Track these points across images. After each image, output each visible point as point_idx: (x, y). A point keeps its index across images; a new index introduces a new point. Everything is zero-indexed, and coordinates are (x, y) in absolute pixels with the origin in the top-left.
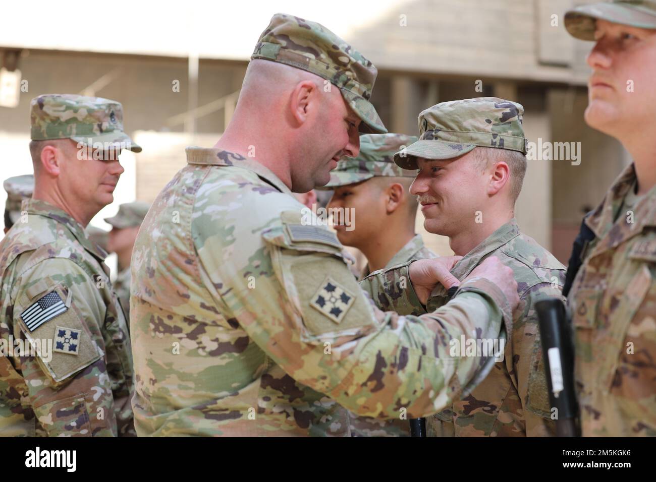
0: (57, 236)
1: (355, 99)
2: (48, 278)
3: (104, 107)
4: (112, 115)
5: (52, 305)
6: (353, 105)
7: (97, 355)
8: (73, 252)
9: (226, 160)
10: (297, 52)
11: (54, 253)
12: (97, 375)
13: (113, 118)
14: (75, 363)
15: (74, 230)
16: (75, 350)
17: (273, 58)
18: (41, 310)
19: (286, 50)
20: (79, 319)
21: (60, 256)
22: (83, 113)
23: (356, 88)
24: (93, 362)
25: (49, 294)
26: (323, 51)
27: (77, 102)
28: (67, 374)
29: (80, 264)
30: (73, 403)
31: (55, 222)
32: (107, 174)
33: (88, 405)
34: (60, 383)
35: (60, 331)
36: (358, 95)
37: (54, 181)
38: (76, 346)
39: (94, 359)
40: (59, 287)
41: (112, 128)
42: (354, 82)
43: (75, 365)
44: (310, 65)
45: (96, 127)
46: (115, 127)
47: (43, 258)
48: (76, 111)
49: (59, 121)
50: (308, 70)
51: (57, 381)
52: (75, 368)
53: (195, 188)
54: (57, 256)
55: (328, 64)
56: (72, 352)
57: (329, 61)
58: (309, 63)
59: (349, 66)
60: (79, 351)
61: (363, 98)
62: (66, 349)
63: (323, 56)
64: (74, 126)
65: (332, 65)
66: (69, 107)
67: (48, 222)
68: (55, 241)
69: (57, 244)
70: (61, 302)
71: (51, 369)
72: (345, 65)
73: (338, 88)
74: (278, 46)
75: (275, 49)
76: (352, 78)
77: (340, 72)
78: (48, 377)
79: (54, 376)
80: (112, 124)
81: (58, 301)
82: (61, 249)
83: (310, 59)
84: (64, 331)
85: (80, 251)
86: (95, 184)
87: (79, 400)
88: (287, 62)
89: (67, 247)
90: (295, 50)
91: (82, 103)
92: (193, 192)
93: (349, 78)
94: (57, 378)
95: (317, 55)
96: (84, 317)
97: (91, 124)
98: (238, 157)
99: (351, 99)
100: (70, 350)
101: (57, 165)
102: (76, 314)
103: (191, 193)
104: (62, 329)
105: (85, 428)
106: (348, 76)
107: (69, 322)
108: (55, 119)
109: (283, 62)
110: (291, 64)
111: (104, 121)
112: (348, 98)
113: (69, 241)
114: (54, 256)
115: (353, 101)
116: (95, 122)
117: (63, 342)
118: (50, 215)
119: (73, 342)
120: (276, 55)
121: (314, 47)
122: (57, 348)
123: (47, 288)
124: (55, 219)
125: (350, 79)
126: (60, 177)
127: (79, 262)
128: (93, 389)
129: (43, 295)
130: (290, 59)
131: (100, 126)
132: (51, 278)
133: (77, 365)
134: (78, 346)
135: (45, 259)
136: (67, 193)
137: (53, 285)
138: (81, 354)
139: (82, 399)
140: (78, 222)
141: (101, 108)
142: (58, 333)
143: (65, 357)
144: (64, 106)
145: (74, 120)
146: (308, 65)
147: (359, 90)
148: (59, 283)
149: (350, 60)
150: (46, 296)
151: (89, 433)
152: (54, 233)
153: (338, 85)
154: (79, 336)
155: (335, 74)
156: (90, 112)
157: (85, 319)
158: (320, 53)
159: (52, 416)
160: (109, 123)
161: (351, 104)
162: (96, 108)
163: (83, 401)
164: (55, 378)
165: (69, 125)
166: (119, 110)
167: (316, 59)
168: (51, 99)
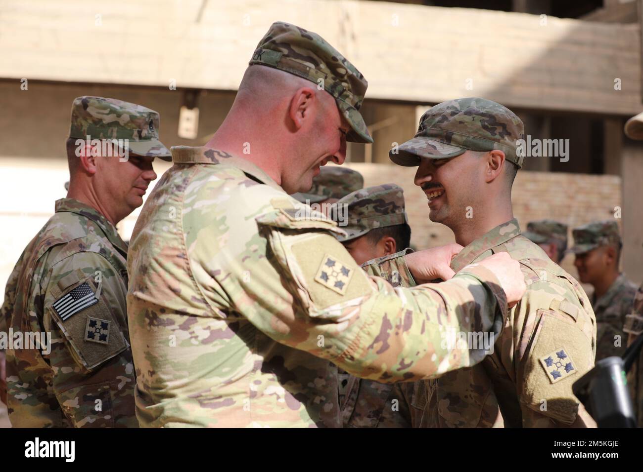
0: (87, 232)
1: (348, 109)
2: (79, 270)
3: (145, 115)
4: (151, 124)
5: (84, 296)
6: (347, 114)
7: (124, 345)
8: (103, 247)
9: (213, 159)
10: (298, 60)
11: (84, 247)
12: (123, 364)
13: (152, 126)
14: (105, 352)
15: (104, 227)
16: (105, 340)
17: (273, 65)
18: (73, 300)
19: (288, 58)
20: (108, 310)
21: (91, 250)
22: (126, 118)
23: (350, 99)
24: (120, 352)
25: (81, 286)
26: (323, 62)
27: (121, 108)
28: (97, 363)
29: (109, 259)
30: (99, 390)
31: (86, 219)
32: (141, 178)
33: (112, 393)
34: (90, 371)
35: (91, 321)
36: (351, 105)
37: (89, 179)
38: (106, 336)
39: (122, 349)
40: (90, 280)
41: (150, 135)
42: (348, 93)
43: (105, 354)
44: (310, 74)
45: (136, 133)
46: (153, 135)
47: (74, 252)
48: (119, 115)
49: (101, 123)
50: (308, 78)
51: (88, 369)
52: (104, 358)
53: (184, 186)
54: (87, 251)
55: (327, 74)
56: (102, 342)
57: (328, 71)
58: (309, 71)
59: (346, 78)
60: (109, 340)
61: (355, 108)
62: (97, 339)
63: (323, 66)
64: (115, 129)
65: (330, 76)
66: (113, 111)
67: (79, 219)
68: (85, 236)
69: (87, 239)
70: (92, 294)
71: (82, 357)
72: (342, 76)
73: (334, 97)
74: (279, 54)
75: (276, 56)
76: (347, 89)
77: (336, 83)
78: (79, 365)
79: (85, 364)
80: (150, 132)
81: (90, 293)
82: (91, 243)
83: (310, 68)
84: (96, 322)
85: (109, 246)
86: (129, 186)
87: (105, 387)
88: (288, 70)
89: (97, 243)
90: (296, 58)
91: (125, 108)
92: (183, 189)
93: (344, 88)
94: (88, 366)
95: (317, 65)
96: (113, 308)
97: (132, 130)
98: (224, 155)
99: (346, 109)
100: (100, 340)
101: (94, 165)
102: (105, 305)
103: (180, 191)
104: (94, 319)
105: (108, 414)
106: (343, 87)
107: (100, 313)
108: (97, 120)
109: (284, 69)
110: (291, 71)
111: (144, 129)
112: (343, 107)
113: (98, 237)
114: (85, 250)
115: (347, 111)
116: (136, 129)
117: (94, 331)
118: (81, 212)
119: (103, 332)
120: (277, 62)
121: (315, 57)
122: (89, 337)
123: (79, 280)
124: (86, 217)
125: (345, 90)
126: (96, 175)
127: (107, 257)
128: (118, 378)
129: (75, 287)
130: (291, 67)
131: (140, 133)
132: (82, 271)
133: (107, 354)
134: (108, 336)
135: (76, 253)
136: (101, 190)
137: (84, 277)
138: (110, 344)
139: (107, 387)
140: (108, 220)
141: (142, 116)
142: (89, 323)
143: (96, 346)
144: (109, 110)
145: (116, 124)
146: (308, 74)
147: (352, 101)
148: (90, 276)
149: (347, 72)
150: (77, 288)
151: (111, 418)
152: (84, 229)
153: (335, 95)
154: (109, 327)
155: (333, 84)
156: (133, 118)
157: (113, 310)
158: (319, 63)
159: (79, 400)
160: (148, 131)
161: (345, 113)
162: (138, 115)
163: (108, 389)
164: (86, 366)
165: (111, 128)
166: (157, 120)
167: (316, 68)
168: (96, 101)
